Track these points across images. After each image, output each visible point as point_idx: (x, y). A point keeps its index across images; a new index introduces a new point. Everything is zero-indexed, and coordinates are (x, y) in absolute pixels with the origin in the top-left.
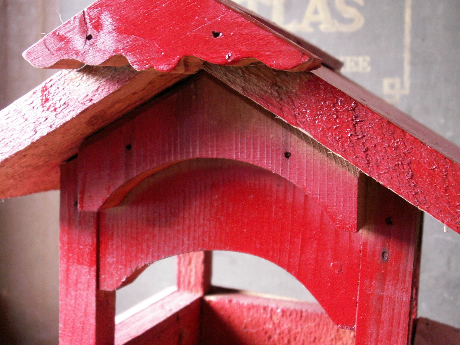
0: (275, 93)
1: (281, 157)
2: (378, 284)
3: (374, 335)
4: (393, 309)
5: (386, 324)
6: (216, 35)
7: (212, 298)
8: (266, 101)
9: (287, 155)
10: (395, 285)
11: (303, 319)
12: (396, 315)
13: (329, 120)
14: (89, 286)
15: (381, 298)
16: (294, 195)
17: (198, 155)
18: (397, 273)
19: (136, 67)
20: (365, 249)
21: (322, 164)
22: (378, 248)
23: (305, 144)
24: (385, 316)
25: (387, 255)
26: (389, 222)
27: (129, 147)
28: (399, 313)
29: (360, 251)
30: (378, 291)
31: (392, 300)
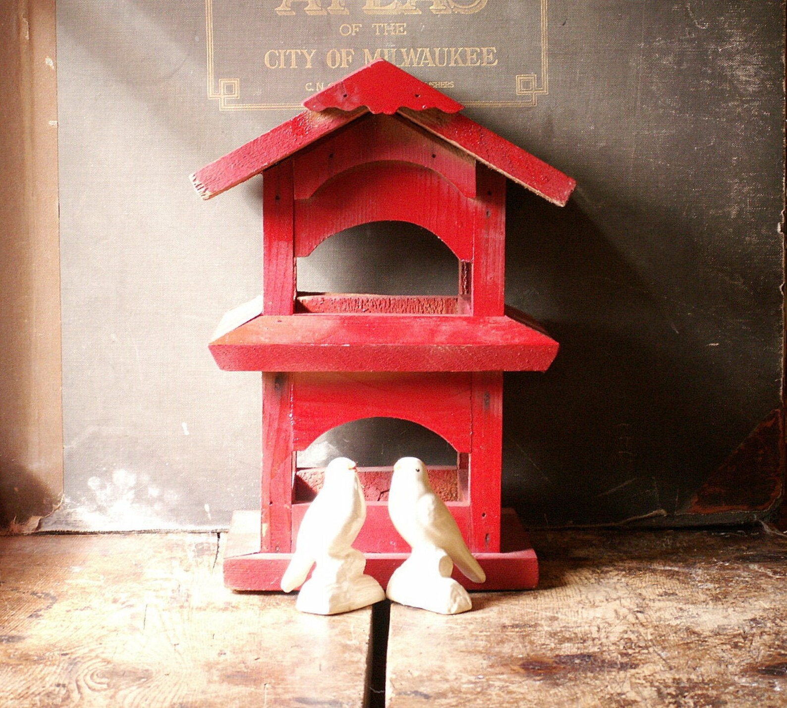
0: (439, 123)
1: (430, 157)
2: (485, 231)
3: (485, 264)
4: (495, 246)
5: (492, 255)
6: (417, 96)
7: (301, 299)
8: (434, 127)
9: (434, 156)
10: (495, 231)
11: (392, 306)
12: (497, 250)
13: (468, 136)
14: (287, 256)
15: (487, 241)
16: (431, 181)
17: (389, 159)
18: (496, 224)
19: (373, 112)
20: (476, 210)
21: (455, 160)
22: (484, 209)
23: (444, 149)
24: (490, 250)
25: (490, 214)
26: (489, 194)
27: (331, 156)
28: (499, 248)
29: (473, 213)
30: (486, 236)
31: (494, 241)
